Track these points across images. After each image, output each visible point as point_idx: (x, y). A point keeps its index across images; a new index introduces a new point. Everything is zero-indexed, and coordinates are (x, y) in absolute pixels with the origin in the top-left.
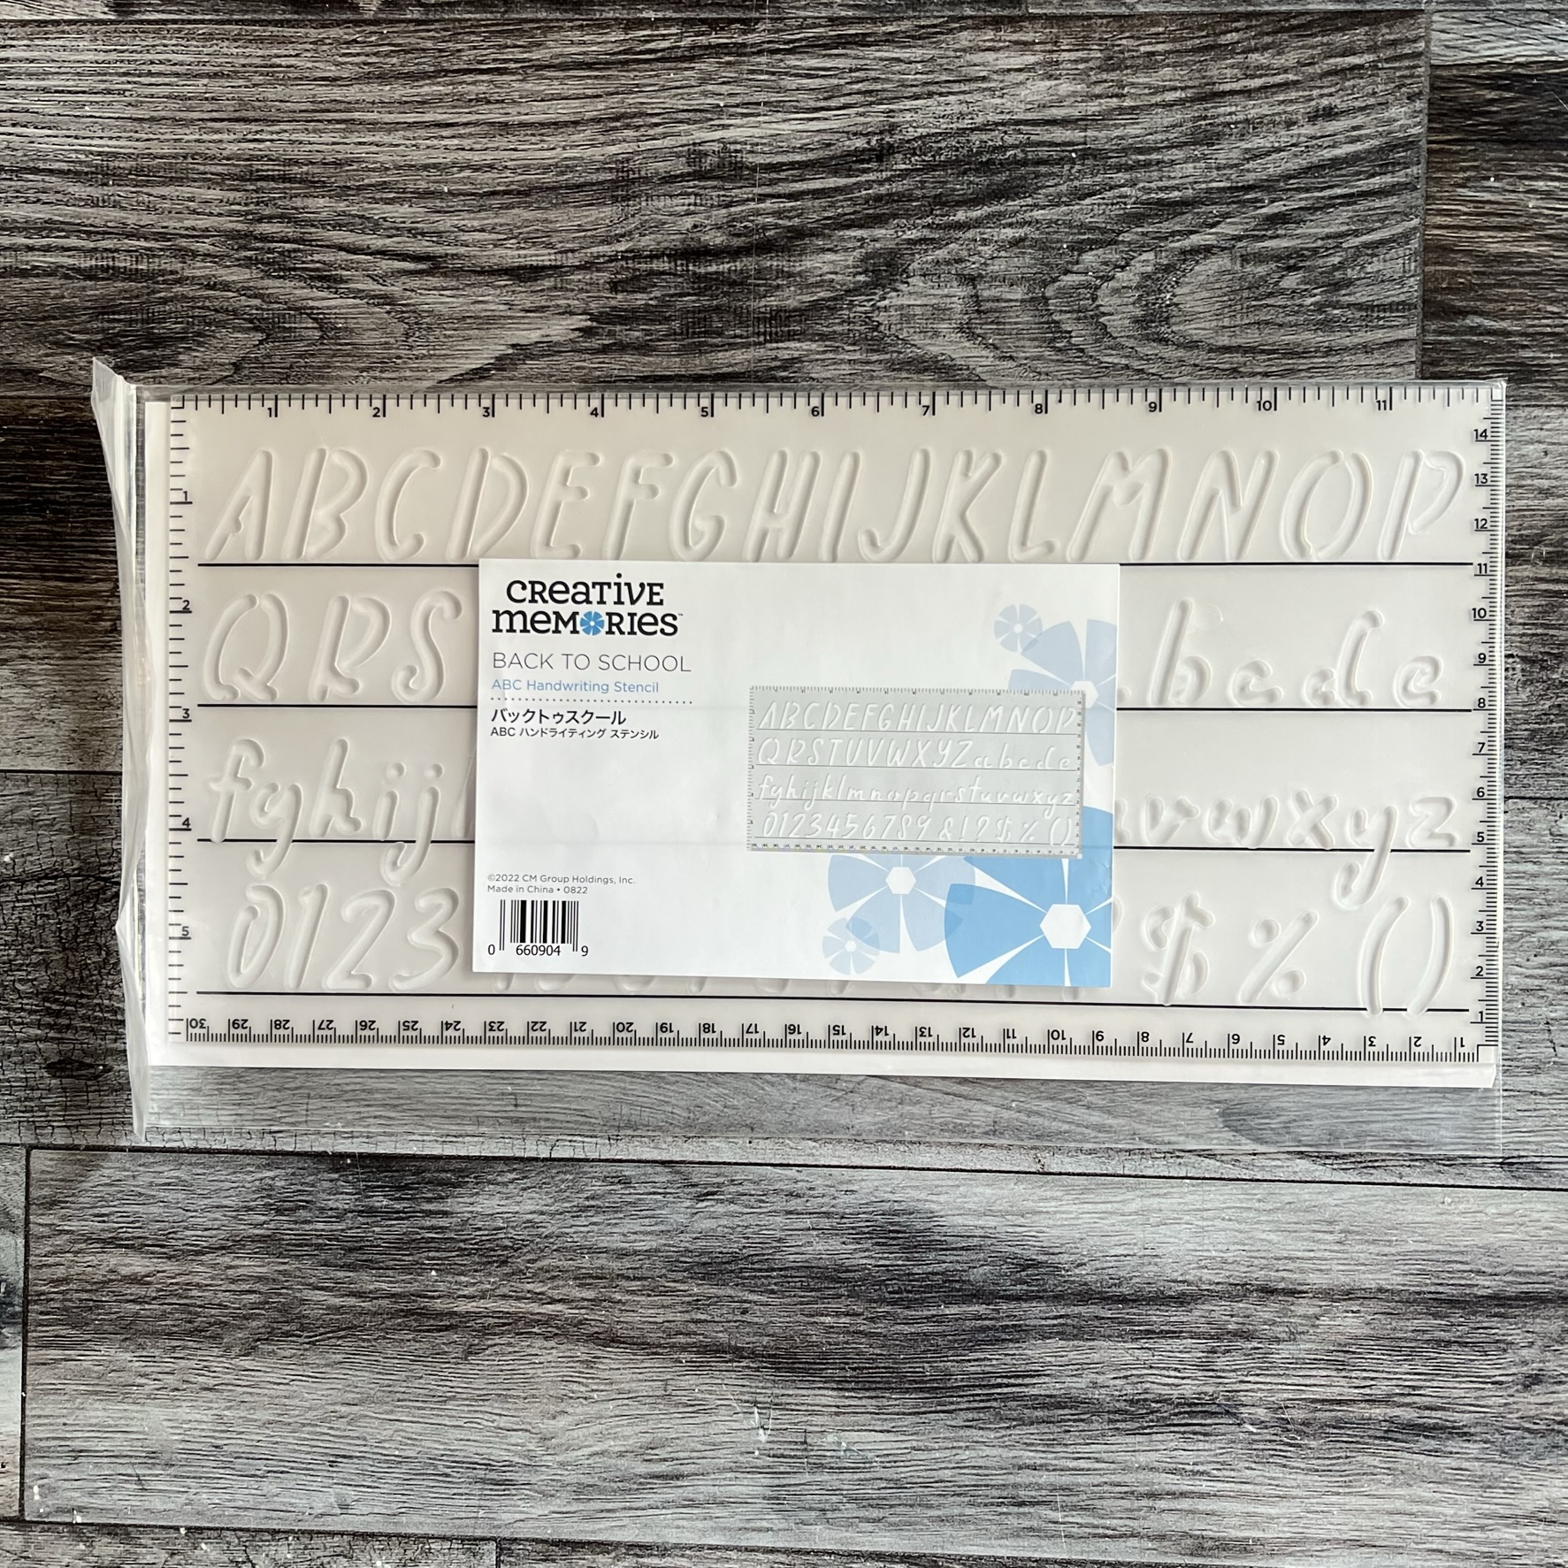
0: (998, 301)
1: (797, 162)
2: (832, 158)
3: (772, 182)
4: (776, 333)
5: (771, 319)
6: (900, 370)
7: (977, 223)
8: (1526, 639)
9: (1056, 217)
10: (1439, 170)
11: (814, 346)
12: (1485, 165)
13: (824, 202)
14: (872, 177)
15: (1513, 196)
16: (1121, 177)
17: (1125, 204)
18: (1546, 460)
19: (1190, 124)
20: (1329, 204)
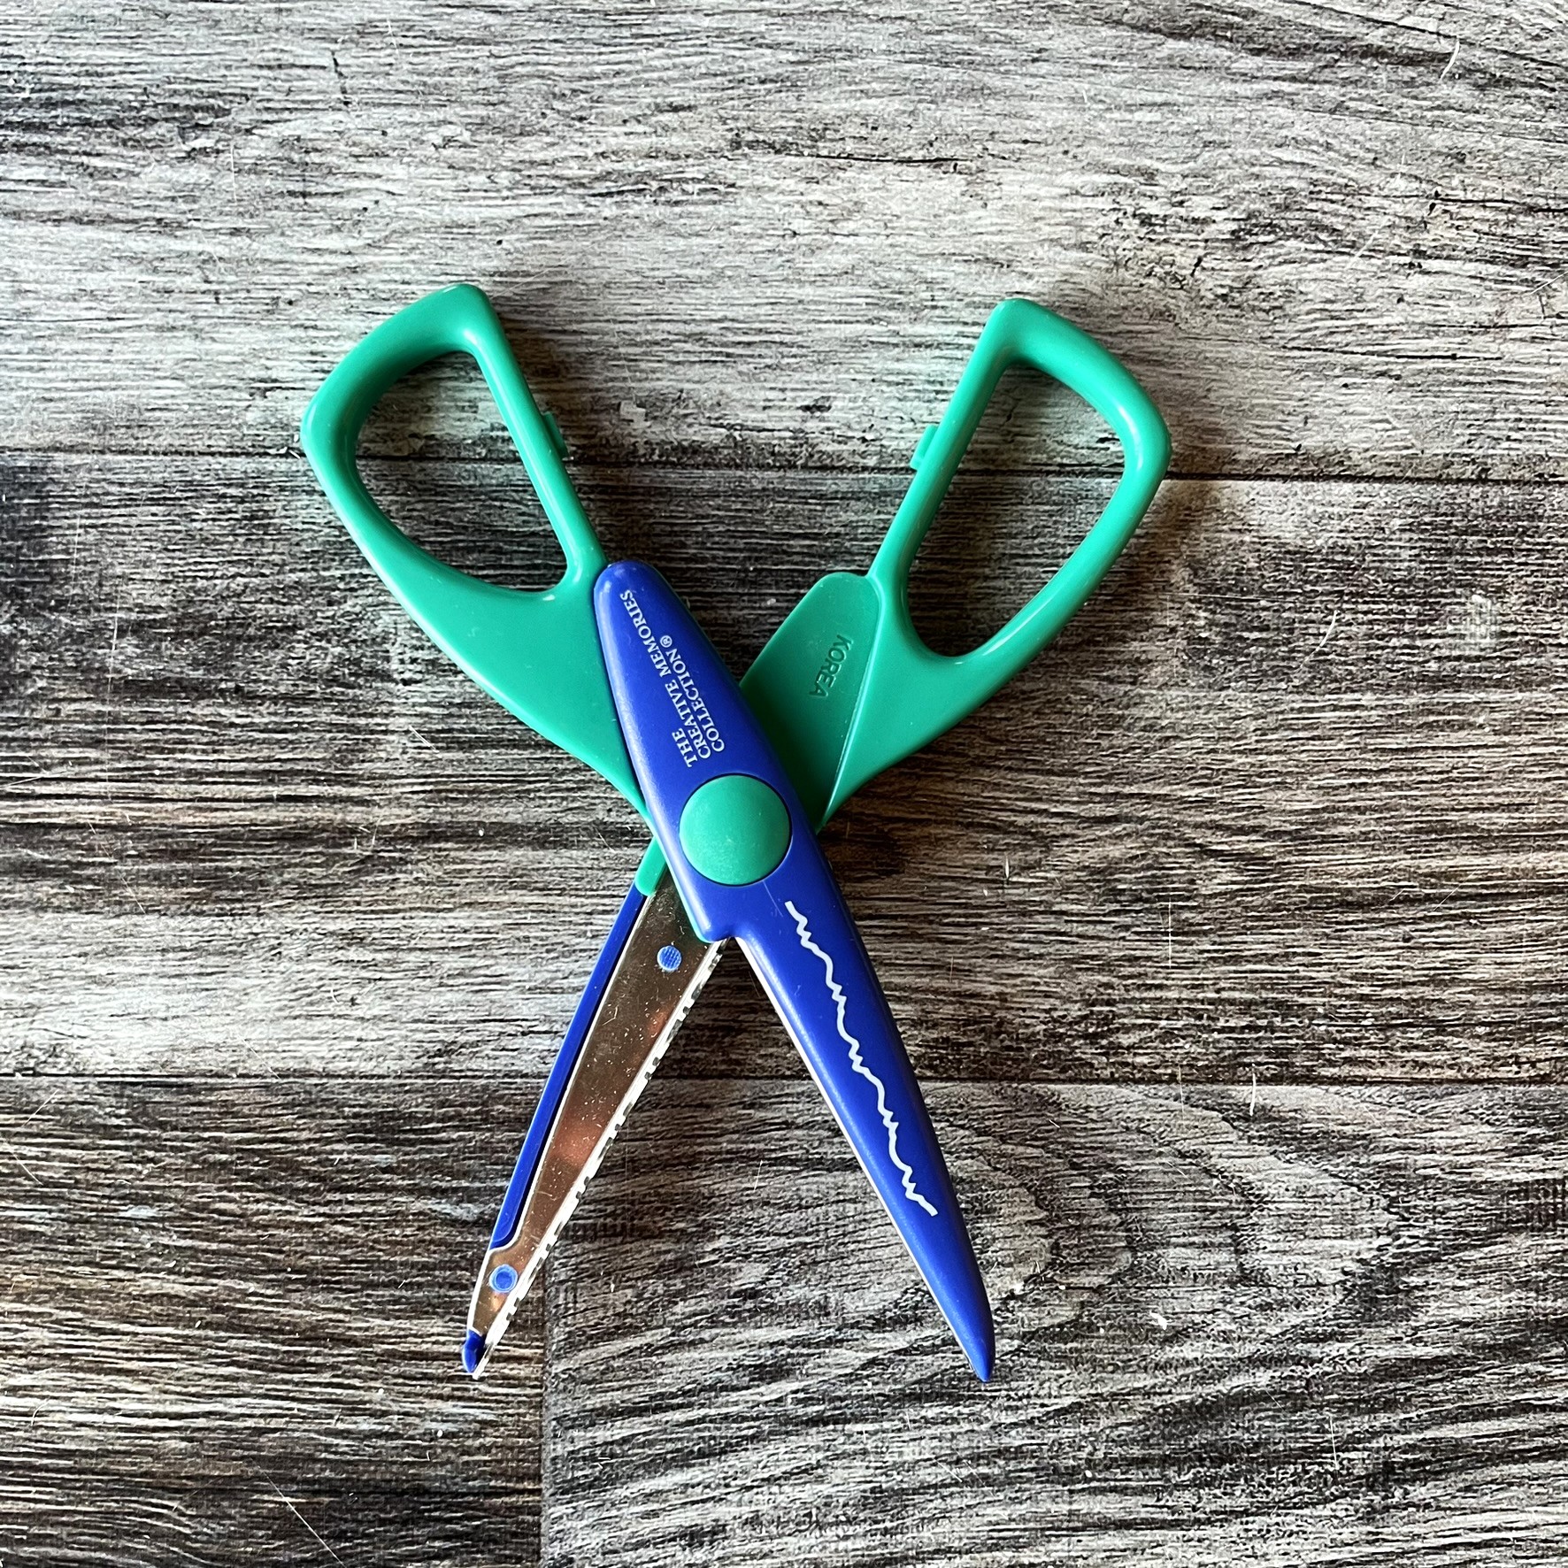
0: (1205, 1245)
1: (1516, 1462)
2: (1463, 1469)
3: (1555, 1430)
4: (1546, 1195)
5: (1554, 1218)
6: (1355, 1138)
7: (1237, 1367)
8: (385, 709)
9: (1116, 1376)
10: (522, 1448)
11: (1488, 1174)
12: (453, 1456)
13: (1474, 1399)
14: (1400, 1440)
15: (408, 1407)
16: (1015, 1439)
17: (1009, 1398)
18: (354, 991)
19: (908, 1522)
20: (689, 1396)
